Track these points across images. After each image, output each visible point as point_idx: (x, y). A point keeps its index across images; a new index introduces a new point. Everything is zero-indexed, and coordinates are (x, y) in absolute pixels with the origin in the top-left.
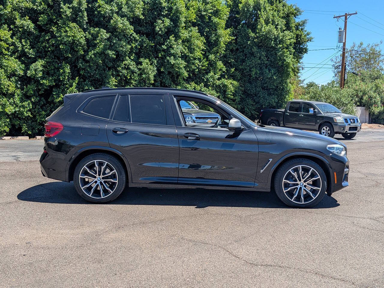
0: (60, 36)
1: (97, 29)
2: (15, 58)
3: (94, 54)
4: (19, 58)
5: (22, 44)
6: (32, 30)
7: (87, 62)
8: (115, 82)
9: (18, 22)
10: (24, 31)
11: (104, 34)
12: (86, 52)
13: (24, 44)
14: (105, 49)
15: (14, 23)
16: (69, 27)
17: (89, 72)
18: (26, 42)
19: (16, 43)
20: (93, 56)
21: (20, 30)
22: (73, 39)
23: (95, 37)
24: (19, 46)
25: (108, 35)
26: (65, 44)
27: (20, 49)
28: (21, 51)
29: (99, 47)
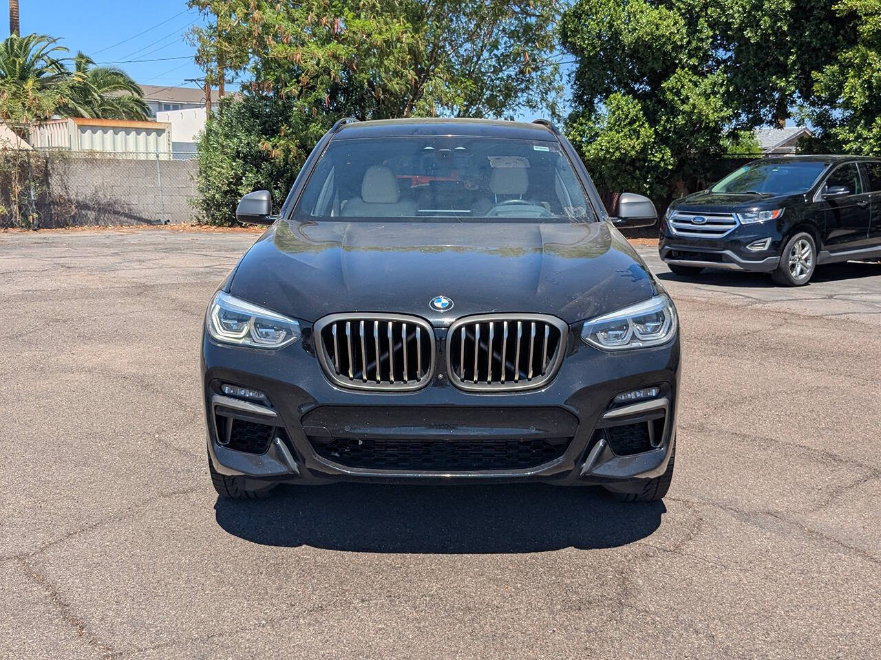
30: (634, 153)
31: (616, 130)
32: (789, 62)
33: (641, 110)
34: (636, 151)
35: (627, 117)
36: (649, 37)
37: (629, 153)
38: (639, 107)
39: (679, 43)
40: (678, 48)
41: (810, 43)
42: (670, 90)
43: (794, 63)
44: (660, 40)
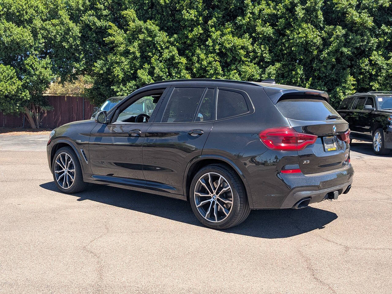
0: (293, 39)
1: (332, 27)
2: (255, 64)
3: (328, 54)
4: (258, 64)
5: (262, 50)
6: (271, 35)
7: (322, 62)
8: (354, 81)
9: (259, 29)
10: (265, 37)
11: (340, 31)
12: (320, 51)
13: (263, 49)
14: (339, 46)
15: (255, 31)
16: (302, 28)
17: (324, 73)
18: (265, 48)
19: (256, 49)
20: (326, 55)
21: (261, 36)
22: (305, 40)
23: (330, 34)
24: (258, 52)
25: (344, 32)
26: (297, 45)
27: (259, 54)
28: (260, 56)
29: (332, 46)
30: (14, 92)
31: (4, 82)
32: (81, 57)
33: (15, 72)
34: (15, 92)
35: (8, 76)
36: (19, 40)
37: (12, 92)
38: (14, 71)
39: (31, 44)
40: (31, 46)
41: (88, 50)
42: (28, 64)
43: (83, 58)
44: (24, 42)
